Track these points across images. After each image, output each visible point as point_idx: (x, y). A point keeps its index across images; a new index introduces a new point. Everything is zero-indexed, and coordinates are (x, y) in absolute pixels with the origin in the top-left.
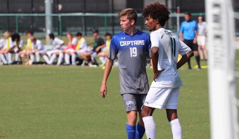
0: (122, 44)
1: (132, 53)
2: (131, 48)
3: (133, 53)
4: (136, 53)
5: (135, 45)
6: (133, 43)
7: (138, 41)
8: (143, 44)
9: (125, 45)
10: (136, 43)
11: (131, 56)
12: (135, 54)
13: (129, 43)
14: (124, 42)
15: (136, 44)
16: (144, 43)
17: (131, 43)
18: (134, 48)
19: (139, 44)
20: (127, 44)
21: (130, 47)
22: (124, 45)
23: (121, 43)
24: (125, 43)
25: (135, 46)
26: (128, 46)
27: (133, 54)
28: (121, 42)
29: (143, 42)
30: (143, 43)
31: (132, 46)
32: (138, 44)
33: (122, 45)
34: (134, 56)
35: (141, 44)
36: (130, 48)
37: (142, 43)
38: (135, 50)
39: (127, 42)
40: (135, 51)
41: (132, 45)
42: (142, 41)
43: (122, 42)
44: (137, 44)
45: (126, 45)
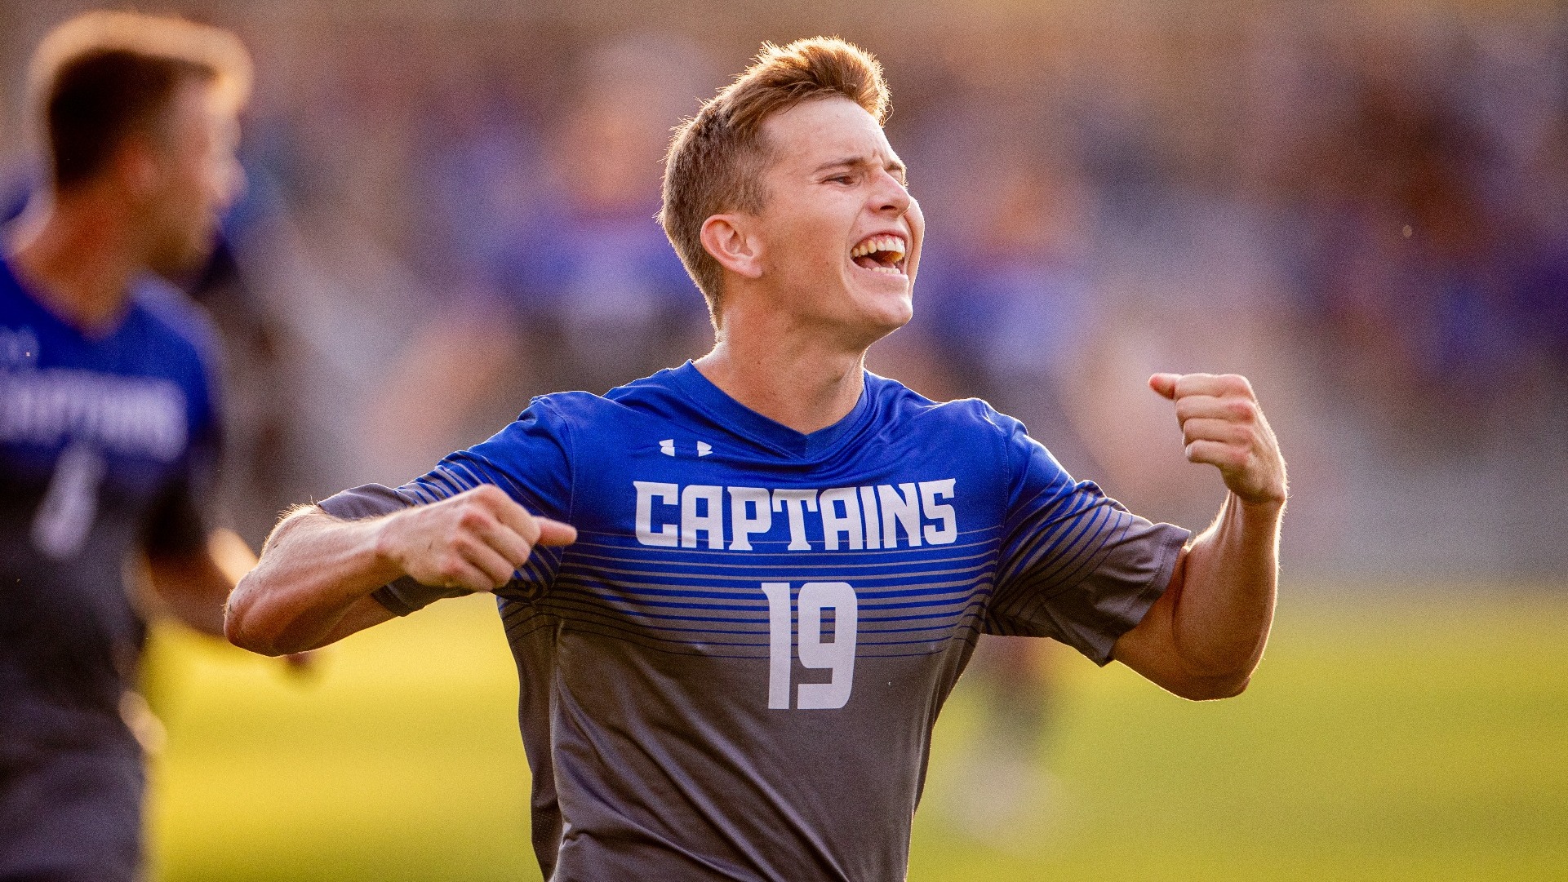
0: (665, 515)
1: (795, 657)
2: (776, 592)
3: (808, 661)
4: (841, 656)
5: (831, 543)
6: (813, 523)
7: (867, 492)
8: (934, 537)
9: (702, 535)
10: (851, 524)
11: (778, 699)
12: (823, 676)
13: (751, 512)
14: (693, 492)
15: (843, 536)
16: (948, 513)
17: (780, 520)
18: (818, 594)
19: (891, 542)
20: (728, 535)
21: (776, 575)
22: (690, 541)
23: (657, 501)
24: (702, 508)
25: (831, 558)
26: (741, 557)
27: (801, 674)
28: (645, 491)
29: (939, 500)
30: (939, 524)
31: (799, 558)
32: (873, 544)
33: (656, 527)
34: (812, 697)
35: (914, 541)
36: (766, 588)
37: (924, 521)
38: (828, 618)
39: (727, 499)
40: (827, 633)
41: (799, 541)
42: (930, 488)
43: (669, 492)
44: (855, 543)
45: (716, 542)
